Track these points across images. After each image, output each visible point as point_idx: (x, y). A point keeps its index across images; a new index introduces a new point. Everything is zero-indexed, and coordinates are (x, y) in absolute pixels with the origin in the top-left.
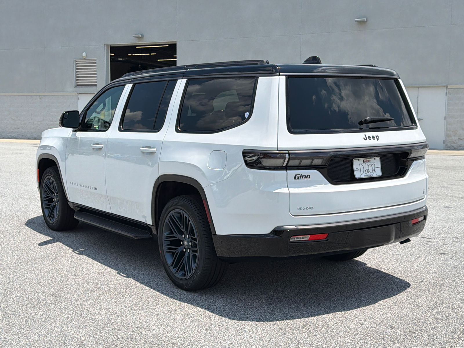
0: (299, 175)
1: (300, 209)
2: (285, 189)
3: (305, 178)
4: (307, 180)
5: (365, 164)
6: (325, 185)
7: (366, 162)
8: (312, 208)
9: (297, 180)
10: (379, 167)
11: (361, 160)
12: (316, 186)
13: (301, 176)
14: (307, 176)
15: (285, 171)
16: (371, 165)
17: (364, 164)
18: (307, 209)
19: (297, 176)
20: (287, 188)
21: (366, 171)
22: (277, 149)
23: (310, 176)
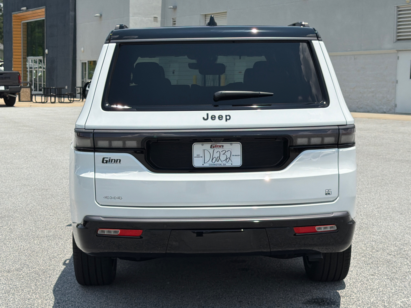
0: (108, 158)
1: (106, 197)
2: (91, 173)
3: (114, 162)
4: (118, 165)
5: (214, 150)
6: (140, 171)
7: (215, 148)
8: (121, 198)
9: (106, 164)
10: (238, 155)
11: (207, 146)
12: (127, 172)
13: (110, 160)
14: (117, 160)
15: (92, 153)
16: (224, 152)
17: (211, 151)
18: (114, 198)
19: (105, 159)
20: (94, 173)
21: (215, 159)
22: (84, 128)
23: (120, 160)
